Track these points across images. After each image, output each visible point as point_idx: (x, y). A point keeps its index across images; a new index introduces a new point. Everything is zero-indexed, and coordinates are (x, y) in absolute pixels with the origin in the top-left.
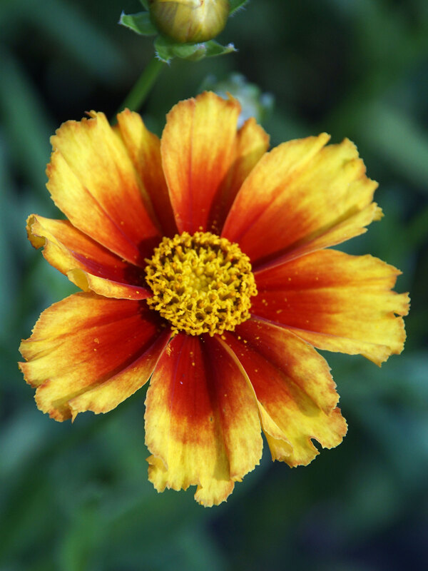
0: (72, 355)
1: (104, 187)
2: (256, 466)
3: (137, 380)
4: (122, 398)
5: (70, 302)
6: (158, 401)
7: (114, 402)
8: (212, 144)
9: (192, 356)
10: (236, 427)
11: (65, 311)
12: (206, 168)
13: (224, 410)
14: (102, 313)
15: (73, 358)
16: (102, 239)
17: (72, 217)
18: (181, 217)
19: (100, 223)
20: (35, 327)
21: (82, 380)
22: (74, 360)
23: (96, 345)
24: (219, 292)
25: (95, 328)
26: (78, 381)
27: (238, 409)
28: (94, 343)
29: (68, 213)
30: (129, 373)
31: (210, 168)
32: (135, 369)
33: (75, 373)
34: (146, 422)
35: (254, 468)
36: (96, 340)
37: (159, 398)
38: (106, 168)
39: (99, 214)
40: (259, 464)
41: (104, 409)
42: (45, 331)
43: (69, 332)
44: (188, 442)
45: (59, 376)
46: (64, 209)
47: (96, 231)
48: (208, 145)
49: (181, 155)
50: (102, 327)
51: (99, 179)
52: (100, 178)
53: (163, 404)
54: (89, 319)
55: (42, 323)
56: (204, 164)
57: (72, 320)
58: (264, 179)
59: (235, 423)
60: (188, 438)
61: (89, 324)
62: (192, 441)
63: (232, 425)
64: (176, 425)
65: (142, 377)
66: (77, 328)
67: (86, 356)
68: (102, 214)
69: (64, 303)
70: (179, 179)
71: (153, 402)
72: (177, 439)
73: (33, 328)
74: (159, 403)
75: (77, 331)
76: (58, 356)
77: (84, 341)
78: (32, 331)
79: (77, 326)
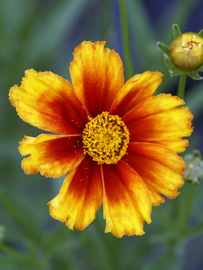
0: (98, 69)
1: (159, 122)
2: (17, 113)
3: (77, 89)
4: (73, 78)
5: (121, 77)
6: (65, 87)
7: (72, 73)
8: (161, 176)
9: (75, 122)
10: (39, 116)
11: (119, 73)
12: (151, 170)
13: (49, 116)
14: (110, 91)
15: (97, 69)
16: (138, 107)
17: (153, 98)
18: (136, 145)
19: (145, 110)
20: (118, 55)
21: (87, 67)
22: (96, 69)
23: (97, 83)
24: (100, 143)
25: (104, 87)
26: (88, 65)
27: (45, 122)
28: (98, 83)
29: (156, 97)
30: (82, 88)
31: (150, 172)
32: (83, 91)
33: (91, 65)
34: (59, 76)
35: (17, 111)
36: (98, 85)
37: (66, 88)
38: (167, 126)
39: (149, 112)
40: (18, 114)
41: (71, 67)
42: (114, 60)
43: (108, 73)
44: (41, 96)
45: (94, 57)
46: (158, 96)
47: (143, 107)
48: (161, 174)
49: (162, 157)
50: (102, 90)
51: (163, 120)
52: (164, 122)
53: (63, 89)
54: (110, 83)
55: (118, 59)
56: (153, 169)
57: (113, 74)
58: (140, 188)
59: (41, 116)
60: (43, 98)
61: (108, 83)
62: (41, 98)
63: (40, 115)
64: (51, 96)
65: (78, 92)
66: (108, 77)
67: (95, 76)
68: (149, 113)
69: (122, 74)
70: (153, 151)
71: (66, 84)
72: (45, 92)
73: (118, 54)
74: (64, 87)
75: (106, 77)
76: (101, 62)
77: (100, 79)
78: (117, 53)
79: (110, 77)
